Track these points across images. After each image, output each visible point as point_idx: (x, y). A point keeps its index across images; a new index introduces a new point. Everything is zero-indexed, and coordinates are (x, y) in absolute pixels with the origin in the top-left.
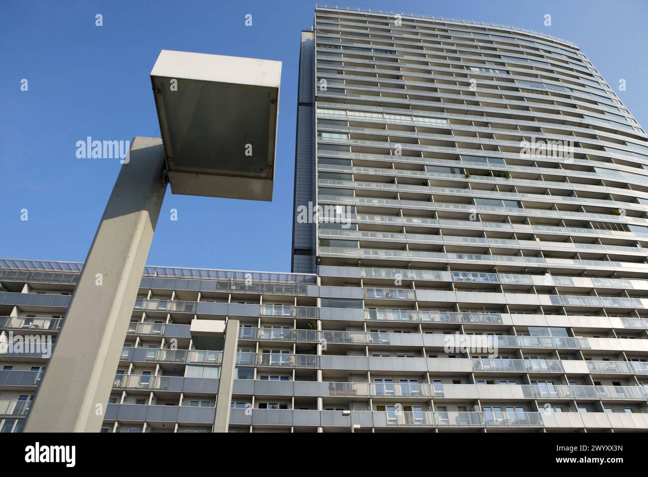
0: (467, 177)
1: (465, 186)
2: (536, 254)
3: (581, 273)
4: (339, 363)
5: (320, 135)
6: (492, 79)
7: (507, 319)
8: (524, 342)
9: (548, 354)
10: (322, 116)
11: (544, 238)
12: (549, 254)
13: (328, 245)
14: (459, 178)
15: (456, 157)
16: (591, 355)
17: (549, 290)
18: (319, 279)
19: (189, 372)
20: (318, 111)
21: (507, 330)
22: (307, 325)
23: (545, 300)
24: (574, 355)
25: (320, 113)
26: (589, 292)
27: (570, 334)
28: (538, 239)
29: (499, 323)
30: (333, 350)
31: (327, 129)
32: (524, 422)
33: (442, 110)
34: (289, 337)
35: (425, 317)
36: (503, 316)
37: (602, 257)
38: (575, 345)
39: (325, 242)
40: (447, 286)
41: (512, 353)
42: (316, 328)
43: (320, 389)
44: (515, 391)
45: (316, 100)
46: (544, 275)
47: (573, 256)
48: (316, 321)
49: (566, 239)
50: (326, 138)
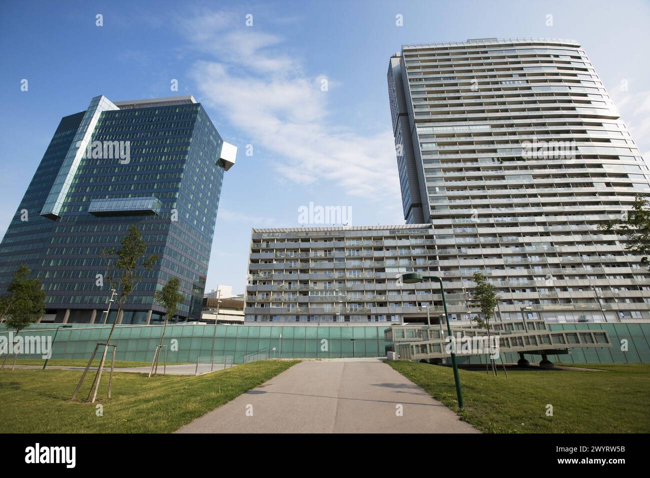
0: (501, 163)
1: (500, 168)
2: (538, 205)
3: (561, 214)
4: (446, 263)
5: (421, 146)
6: (516, 89)
7: (521, 240)
8: (528, 249)
9: (541, 255)
10: (420, 133)
11: (542, 195)
12: (544, 204)
13: (435, 209)
14: (497, 164)
15: (495, 151)
16: (561, 254)
17: (543, 224)
18: (433, 226)
19: (387, 270)
20: (418, 129)
21: (521, 245)
22: (431, 247)
23: (541, 229)
24: (553, 255)
25: (420, 130)
26: (564, 223)
27: (552, 245)
28: (539, 196)
29: (517, 242)
30: (442, 258)
31: (424, 141)
32: (527, 284)
33: (485, 119)
34: (424, 253)
35: (482, 240)
36: (519, 238)
37: (574, 204)
38: (554, 251)
39: (433, 208)
40: (492, 225)
41: (524, 255)
42: (435, 249)
43: (440, 274)
44: (525, 272)
45: (415, 123)
46: (542, 216)
47: (558, 204)
48: (434, 245)
49: (555, 195)
50: (425, 147)
